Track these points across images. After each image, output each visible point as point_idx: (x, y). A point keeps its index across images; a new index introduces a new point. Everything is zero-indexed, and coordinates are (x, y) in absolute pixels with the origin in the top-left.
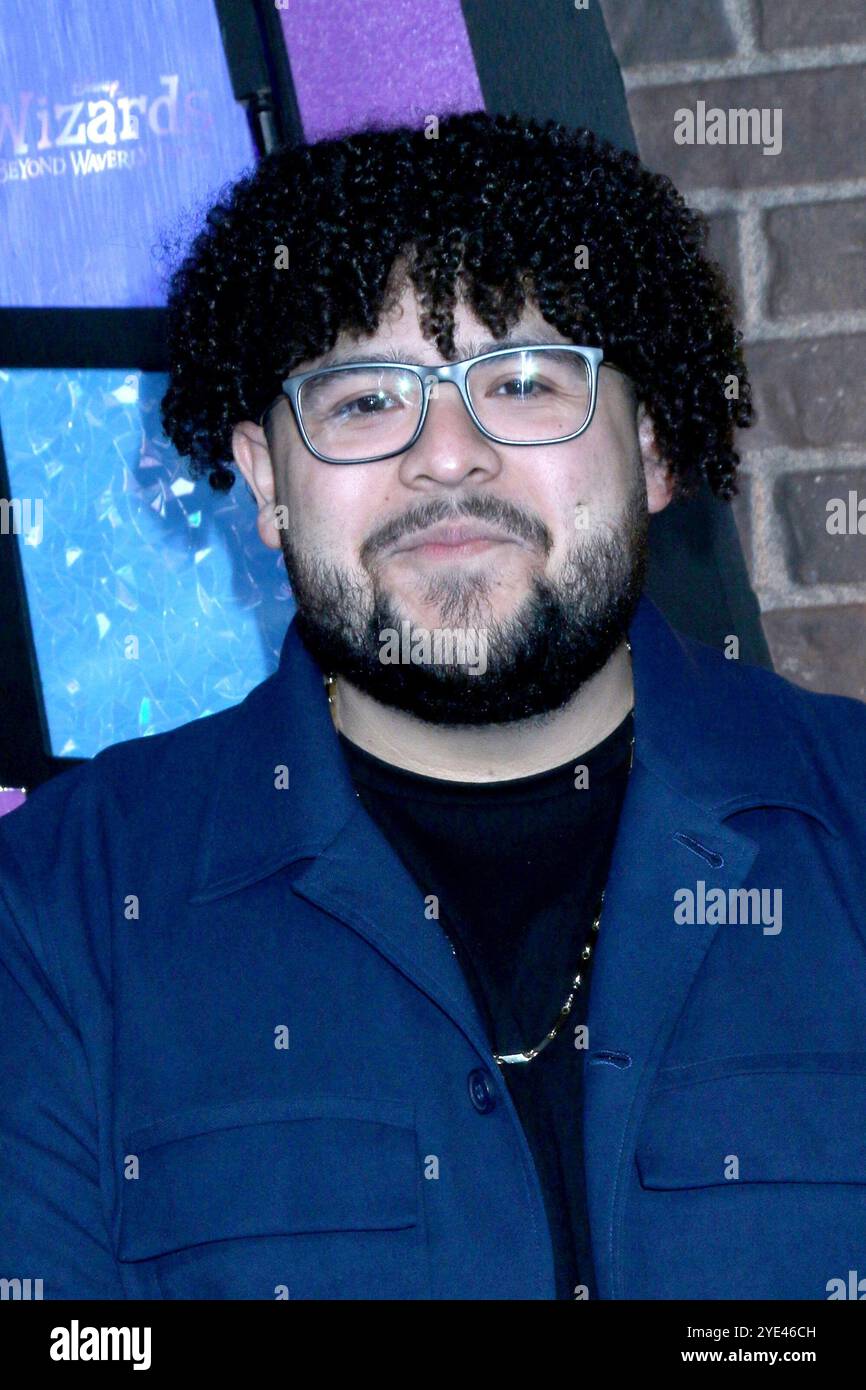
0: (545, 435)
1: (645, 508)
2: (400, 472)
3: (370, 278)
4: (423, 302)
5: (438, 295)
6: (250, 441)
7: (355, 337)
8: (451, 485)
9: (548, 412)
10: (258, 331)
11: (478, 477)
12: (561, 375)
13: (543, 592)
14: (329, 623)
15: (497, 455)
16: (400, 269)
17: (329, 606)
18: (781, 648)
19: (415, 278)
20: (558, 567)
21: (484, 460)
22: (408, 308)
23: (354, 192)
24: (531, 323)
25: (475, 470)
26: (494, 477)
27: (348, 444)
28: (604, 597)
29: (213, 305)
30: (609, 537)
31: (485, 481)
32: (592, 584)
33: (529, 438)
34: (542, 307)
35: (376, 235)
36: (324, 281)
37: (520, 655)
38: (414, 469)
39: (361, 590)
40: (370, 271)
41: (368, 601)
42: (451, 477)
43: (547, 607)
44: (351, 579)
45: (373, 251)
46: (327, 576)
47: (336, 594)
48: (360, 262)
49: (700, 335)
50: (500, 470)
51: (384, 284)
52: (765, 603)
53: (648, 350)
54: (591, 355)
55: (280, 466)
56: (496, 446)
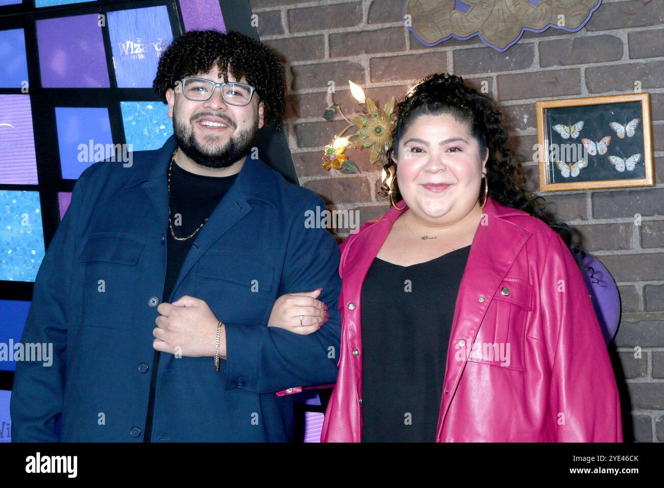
0: (239, 104)
1: (258, 126)
2: (203, 104)
3: (208, 61)
4: (219, 70)
5: (224, 69)
6: (170, 93)
7: (201, 74)
8: (215, 110)
9: (240, 99)
10: (178, 68)
11: (222, 110)
12: (244, 92)
13: (231, 140)
14: (180, 135)
15: (227, 106)
16: (215, 61)
17: (181, 132)
18: (296, 161)
19: (218, 64)
20: (236, 134)
21: (223, 107)
22: (215, 70)
23: (208, 42)
24: (243, 81)
25: (221, 109)
26: (225, 111)
27: (192, 96)
28: (244, 143)
29: (168, 61)
30: (249, 130)
31: (223, 111)
32: (242, 139)
33: (236, 103)
34: (246, 77)
35: (211, 52)
36: (197, 60)
37: (223, 154)
38: (207, 105)
39: (189, 129)
40: (209, 60)
41: (190, 133)
42: (215, 109)
43: (232, 144)
44: (187, 126)
45: (210, 56)
46: (182, 125)
47: (183, 129)
48: (207, 58)
49: (279, 92)
50: (227, 109)
51: (211, 64)
52: (292, 152)
53: (267, 92)
54: (252, 89)
55: (176, 99)
56: (227, 104)
